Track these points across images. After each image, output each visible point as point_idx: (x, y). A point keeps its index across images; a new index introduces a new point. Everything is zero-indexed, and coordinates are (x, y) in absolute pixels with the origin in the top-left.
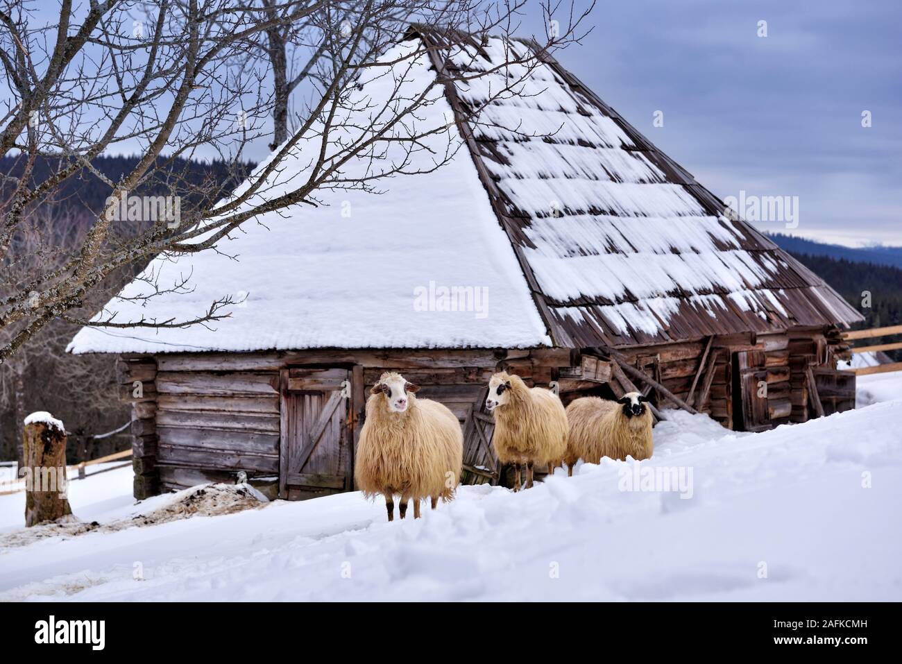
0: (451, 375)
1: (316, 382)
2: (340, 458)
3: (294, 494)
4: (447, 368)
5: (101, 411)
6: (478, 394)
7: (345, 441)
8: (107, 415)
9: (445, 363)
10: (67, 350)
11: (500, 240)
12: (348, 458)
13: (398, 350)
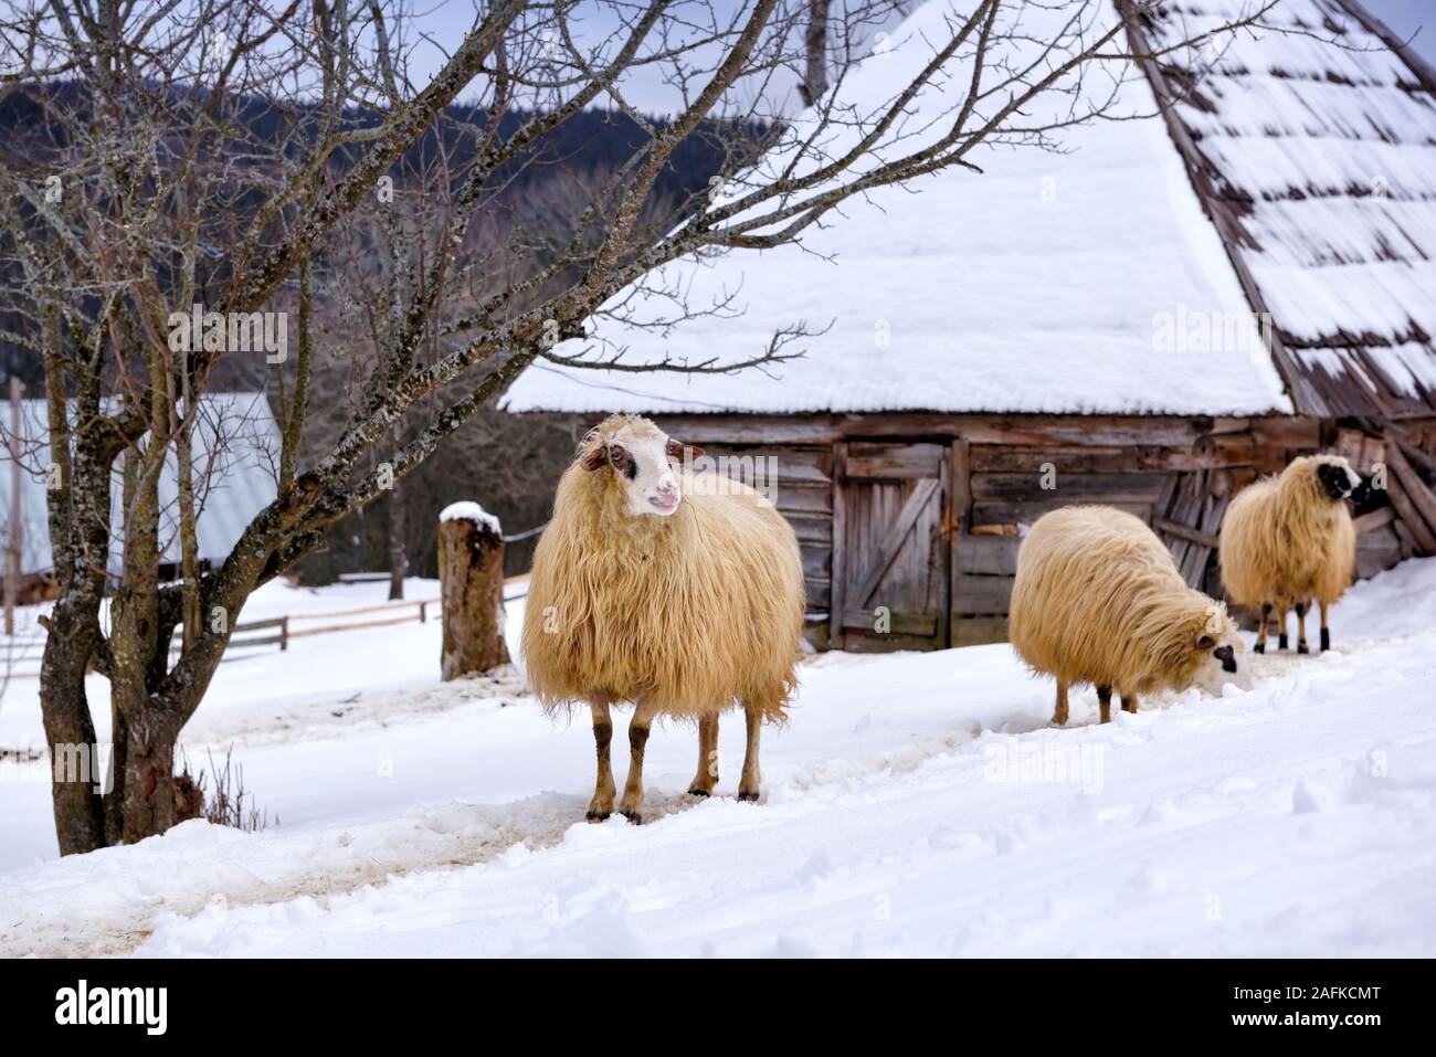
0: (1115, 458)
1: (892, 464)
2: (929, 587)
3: (854, 642)
4: (1108, 447)
5: (515, 501)
6: (1160, 489)
7: (938, 561)
8: (523, 506)
9: (1107, 438)
10: (500, 406)
11: (1204, 237)
12: (942, 588)
13: (1030, 416)
